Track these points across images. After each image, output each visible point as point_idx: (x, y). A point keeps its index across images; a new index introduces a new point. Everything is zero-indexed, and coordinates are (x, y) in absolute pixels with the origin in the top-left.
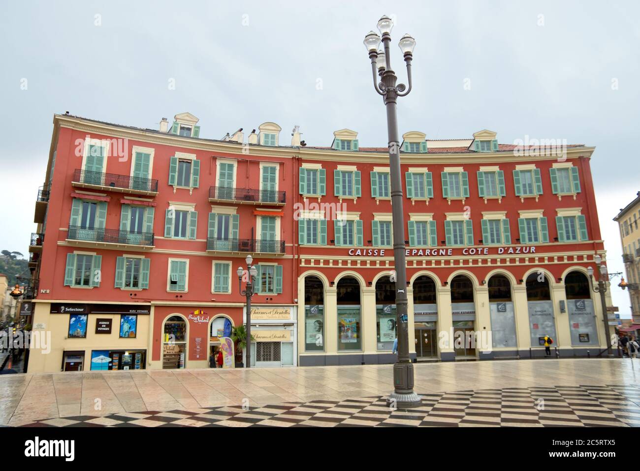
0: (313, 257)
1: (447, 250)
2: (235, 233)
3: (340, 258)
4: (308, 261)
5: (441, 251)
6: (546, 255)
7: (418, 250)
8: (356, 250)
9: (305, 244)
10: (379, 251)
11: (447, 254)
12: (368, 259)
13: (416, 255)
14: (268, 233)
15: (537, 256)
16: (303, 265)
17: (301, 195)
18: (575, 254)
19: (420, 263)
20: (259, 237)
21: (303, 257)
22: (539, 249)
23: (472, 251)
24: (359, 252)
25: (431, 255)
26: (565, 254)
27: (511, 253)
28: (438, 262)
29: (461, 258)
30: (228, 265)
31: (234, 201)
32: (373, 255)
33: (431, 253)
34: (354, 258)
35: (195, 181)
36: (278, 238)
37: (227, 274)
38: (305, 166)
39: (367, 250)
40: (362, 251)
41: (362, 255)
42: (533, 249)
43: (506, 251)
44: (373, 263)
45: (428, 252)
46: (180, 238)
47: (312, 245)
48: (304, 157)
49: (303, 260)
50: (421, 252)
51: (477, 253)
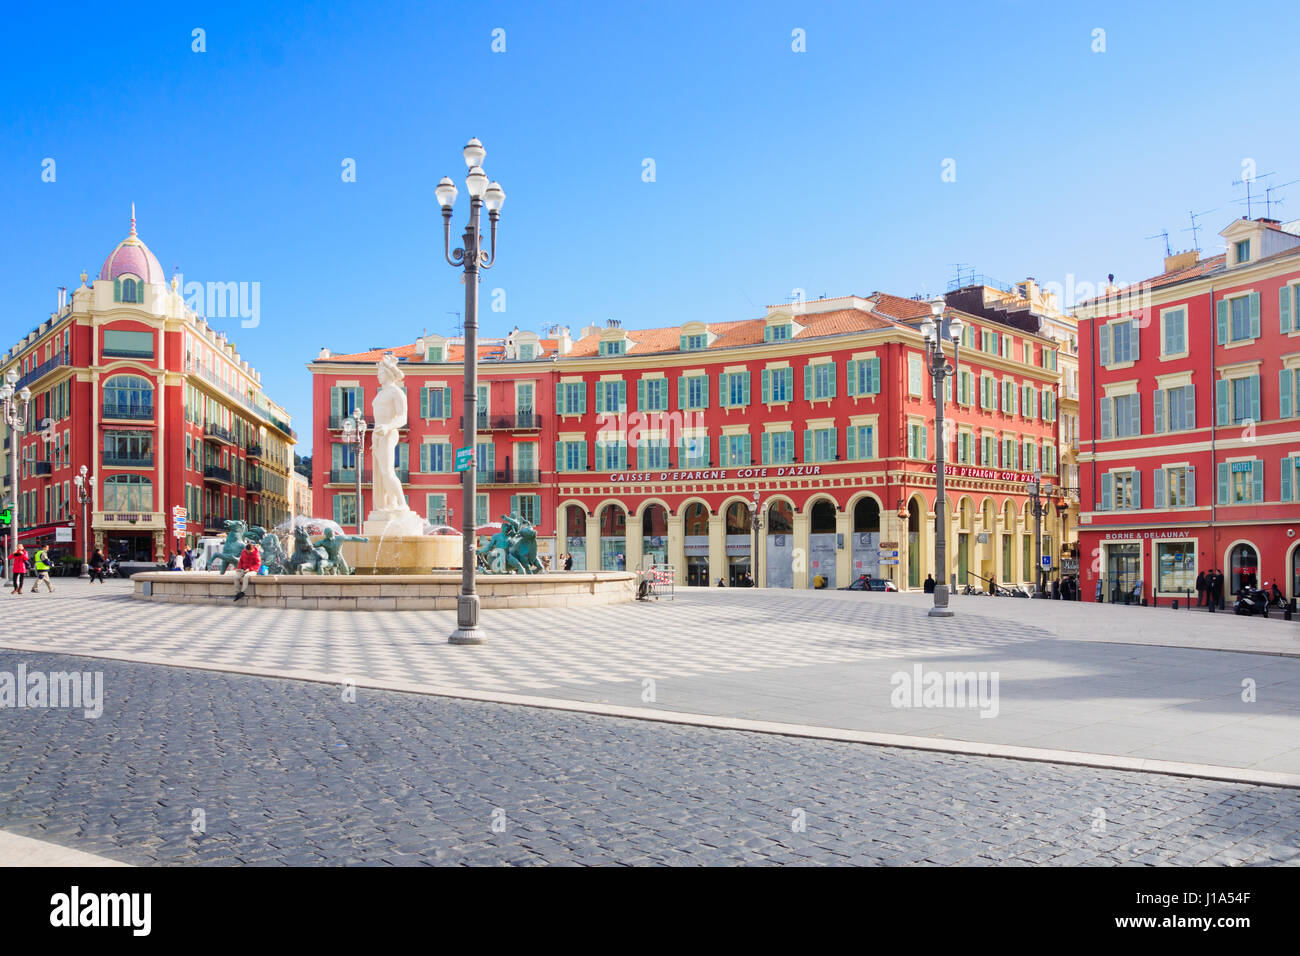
0: (572, 485)
1: (720, 472)
2: (491, 463)
3: (601, 485)
4: (567, 490)
5: (713, 473)
6: (831, 477)
7: (688, 473)
8: (618, 475)
9: (565, 471)
10: (644, 475)
11: (719, 477)
12: (632, 485)
13: (685, 478)
14: (526, 461)
15: (821, 478)
16: (562, 494)
17: (559, 416)
18: (863, 475)
19: (689, 488)
20: (516, 466)
21: (562, 485)
22: (824, 470)
23: (748, 473)
24: (621, 478)
25: (702, 478)
26: (853, 476)
27: (792, 475)
28: (710, 487)
29: (735, 481)
30: (485, 497)
31: (489, 429)
32: (636, 480)
33: (701, 476)
34: (617, 485)
35: (447, 410)
36: (536, 466)
37: (485, 506)
38: (564, 380)
39: (631, 475)
40: (625, 476)
41: (625, 480)
42: (817, 470)
43: (786, 472)
44: (638, 489)
45: (698, 475)
46: (437, 472)
47: (573, 472)
48: (563, 370)
49: (562, 489)
50: (690, 476)
51: (753, 475)
